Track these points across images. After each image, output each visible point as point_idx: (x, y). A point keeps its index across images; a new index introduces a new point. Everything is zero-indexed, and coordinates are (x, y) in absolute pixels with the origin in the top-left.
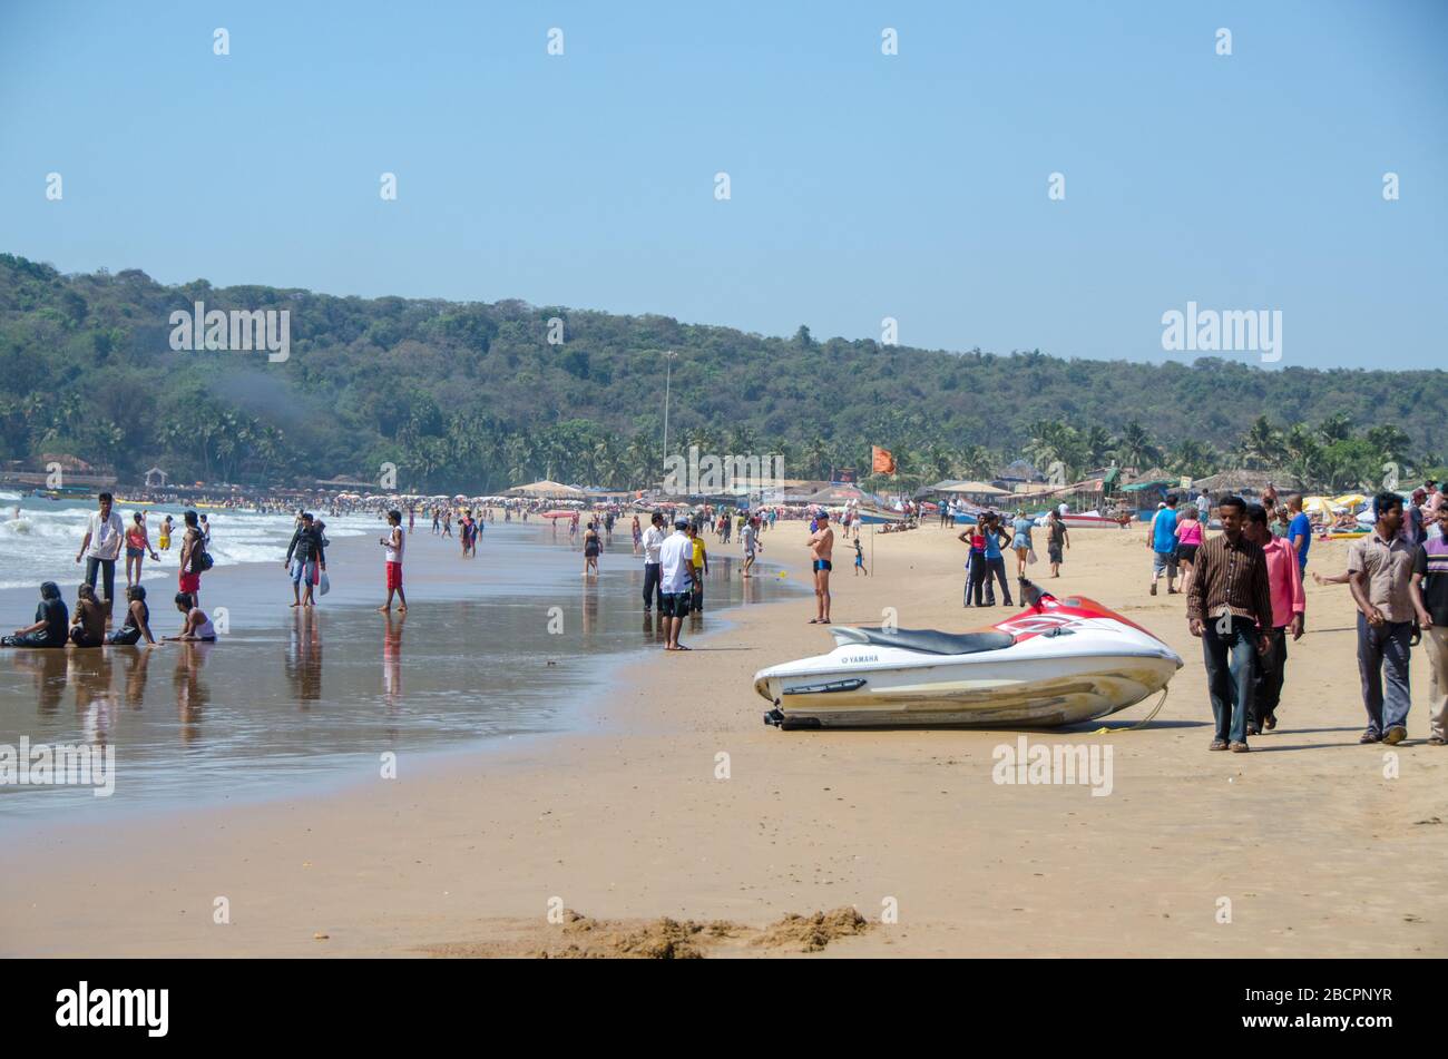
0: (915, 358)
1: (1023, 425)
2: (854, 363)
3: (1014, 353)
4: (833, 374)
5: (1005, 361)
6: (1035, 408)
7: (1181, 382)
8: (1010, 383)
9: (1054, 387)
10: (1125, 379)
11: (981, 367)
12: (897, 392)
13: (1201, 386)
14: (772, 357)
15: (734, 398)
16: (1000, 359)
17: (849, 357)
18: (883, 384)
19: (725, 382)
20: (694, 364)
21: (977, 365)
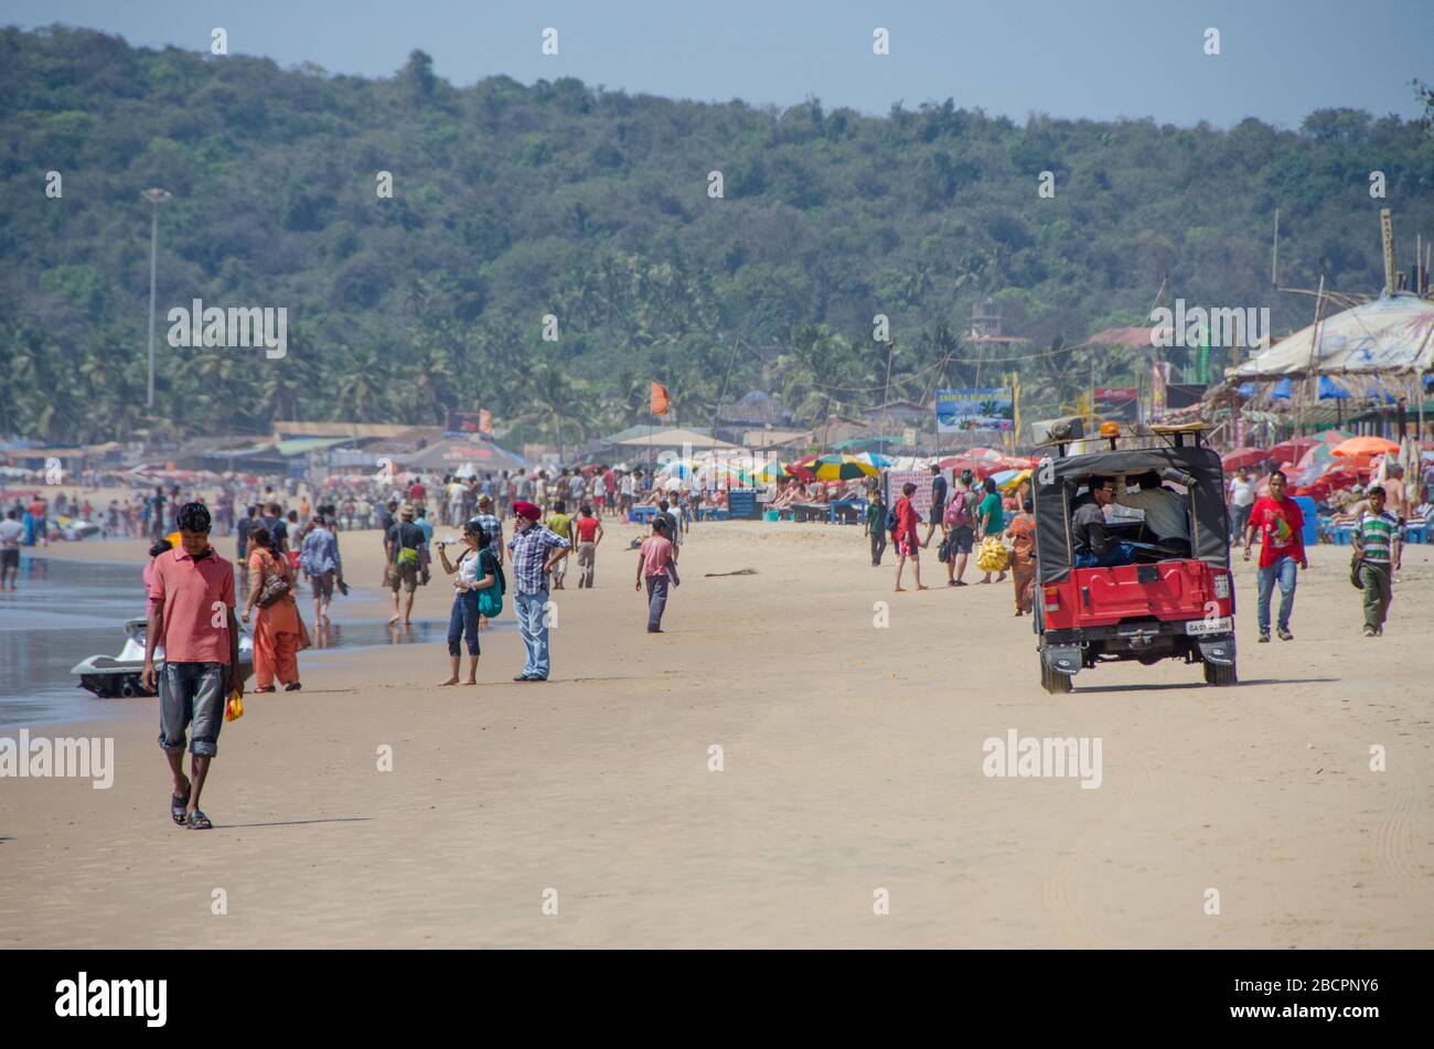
0: (676, 122)
1: (898, 279)
2: (534, 139)
3: (897, 109)
4: (487, 165)
5: (876, 126)
6: (935, 237)
7: (1267, 171)
8: (884, 178)
9: (984, 186)
10: (1141, 164)
11: (820, 143)
12: (628, 206)
13: (1311, 179)
14: (350, 125)
15: (264, 225)
16: (865, 120)
17: (523, 123)
18: (596, 189)
19: (243, 190)
20: (173, 145)
21: (814, 136)
